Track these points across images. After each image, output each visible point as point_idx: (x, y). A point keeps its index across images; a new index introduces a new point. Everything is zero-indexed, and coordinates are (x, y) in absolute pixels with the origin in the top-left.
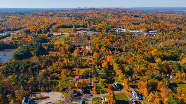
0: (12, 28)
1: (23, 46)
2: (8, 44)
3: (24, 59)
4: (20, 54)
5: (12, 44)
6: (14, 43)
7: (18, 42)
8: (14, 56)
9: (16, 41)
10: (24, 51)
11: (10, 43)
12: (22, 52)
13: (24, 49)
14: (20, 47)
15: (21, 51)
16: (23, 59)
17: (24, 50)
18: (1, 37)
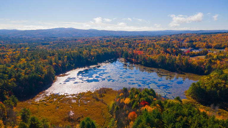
0: (214, 45)
1: (222, 73)
2: (195, 65)
3: (215, 105)
4: (208, 88)
5: (202, 66)
6: (206, 65)
7: (215, 63)
8: (193, 89)
9: (213, 61)
10: (222, 85)
11: (198, 63)
12: (216, 85)
13: (223, 79)
14: (215, 73)
15: (215, 82)
16: (212, 106)
17: (223, 81)
18: (191, 54)
